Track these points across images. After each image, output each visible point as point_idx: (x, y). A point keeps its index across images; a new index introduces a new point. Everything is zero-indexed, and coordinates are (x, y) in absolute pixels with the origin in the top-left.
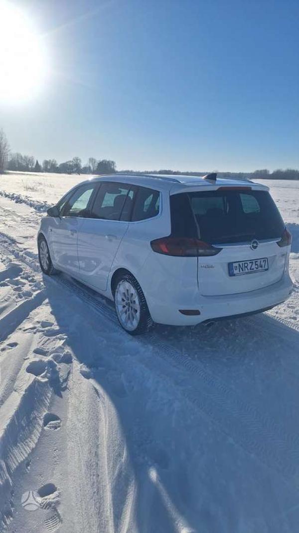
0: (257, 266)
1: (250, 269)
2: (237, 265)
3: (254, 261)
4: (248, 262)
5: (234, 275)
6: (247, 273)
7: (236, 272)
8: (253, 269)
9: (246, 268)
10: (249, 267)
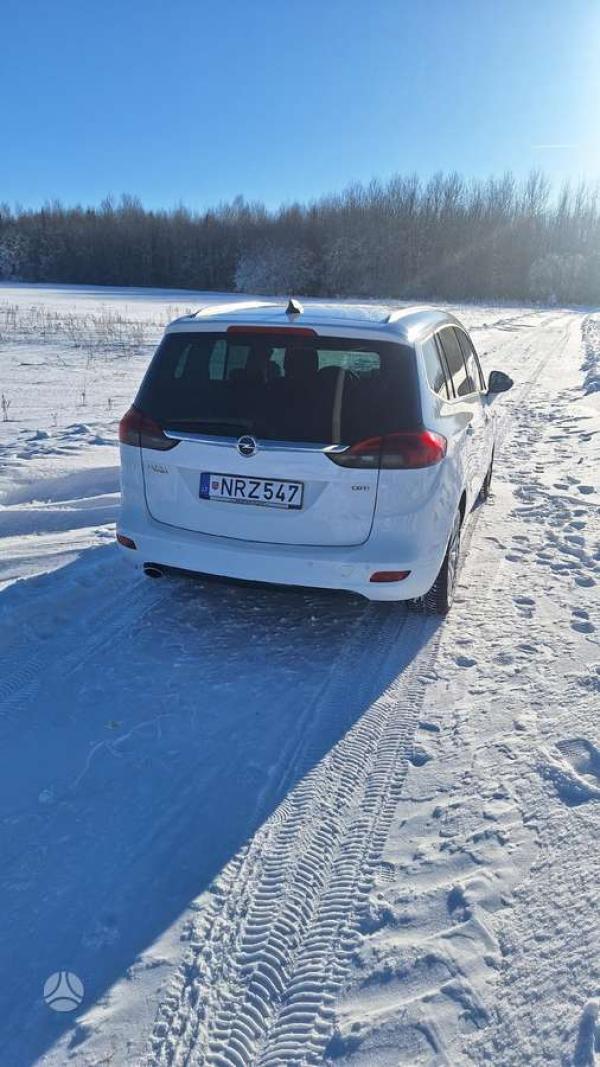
0: (268, 494)
1: (250, 496)
2: (219, 480)
3: (263, 483)
4: (247, 481)
5: (208, 498)
6: (238, 501)
7: (212, 492)
8: (257, 497)
9: (238, 491)
10: (247, 491)
